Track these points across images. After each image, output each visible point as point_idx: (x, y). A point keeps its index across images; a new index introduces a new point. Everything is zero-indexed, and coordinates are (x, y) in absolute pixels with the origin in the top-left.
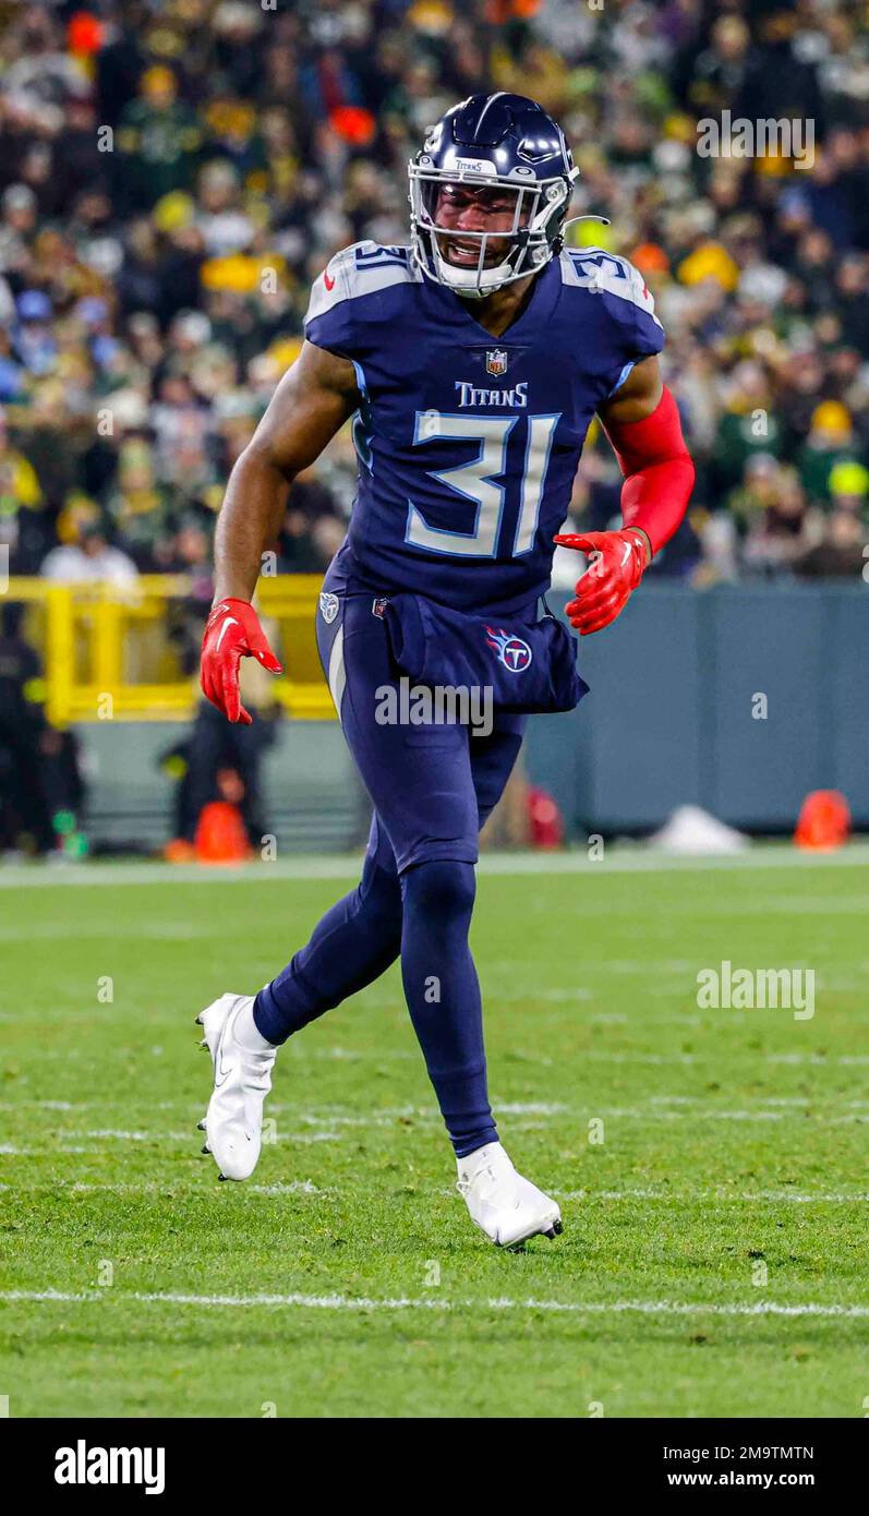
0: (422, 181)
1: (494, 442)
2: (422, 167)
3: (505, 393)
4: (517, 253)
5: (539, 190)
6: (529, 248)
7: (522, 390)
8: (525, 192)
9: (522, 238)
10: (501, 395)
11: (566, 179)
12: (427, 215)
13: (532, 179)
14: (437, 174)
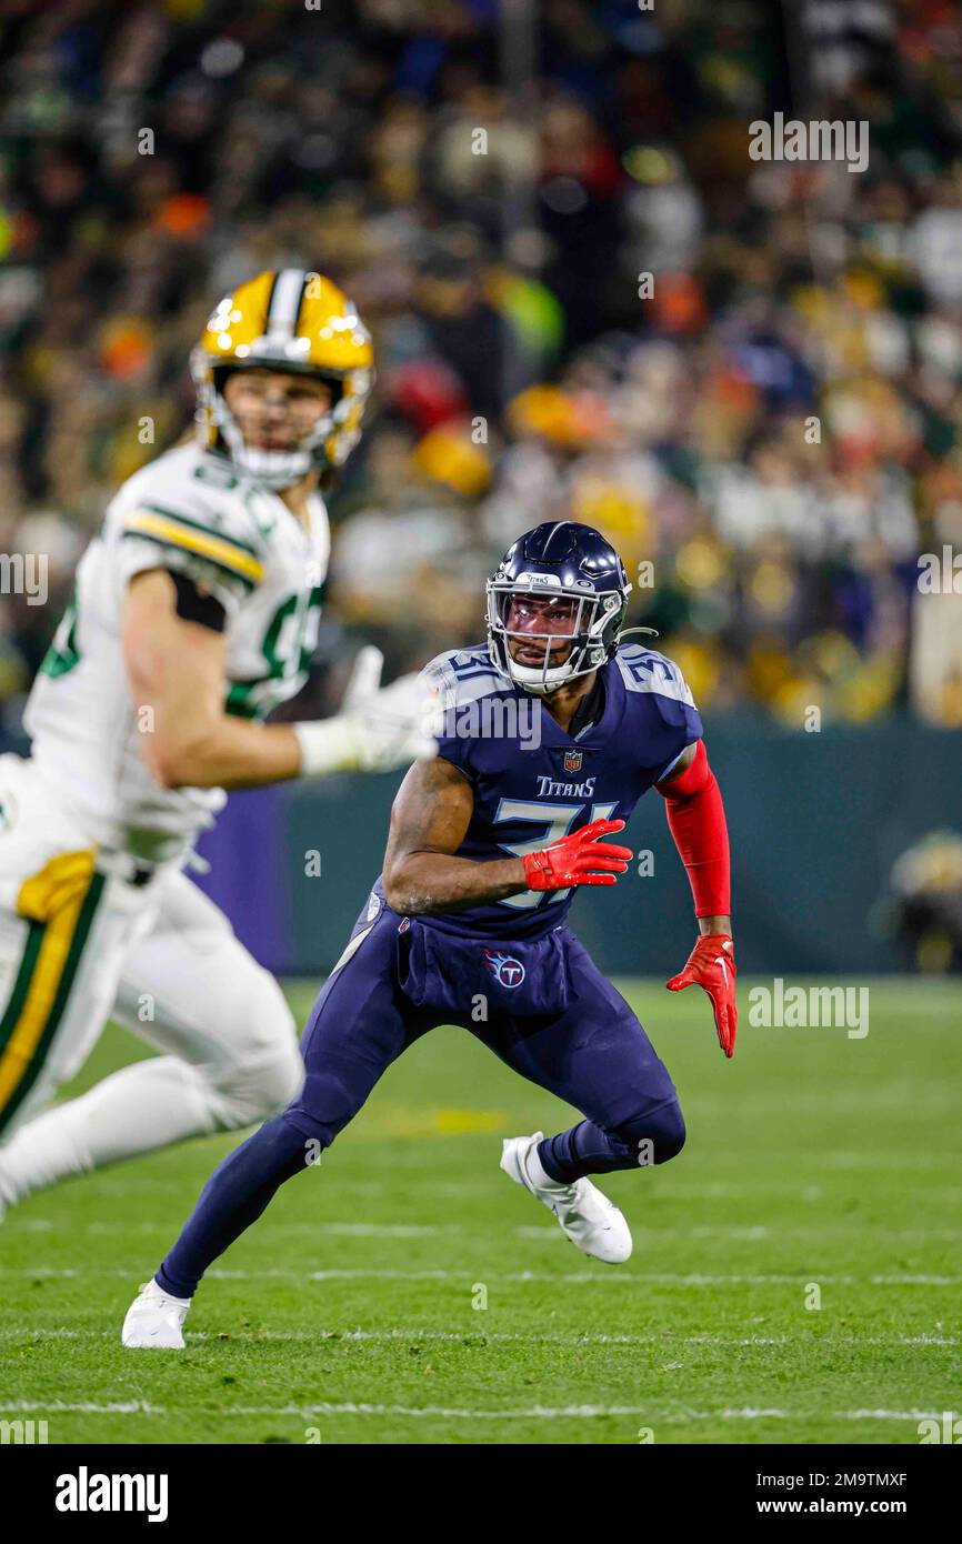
0: (497, 593)
1: (560, 824)
2: (498, 582)
3: (577, 786)
4: (577, 655)
5: (598, 600)
6: (588, 649)
7: (591, 784)
8: (585, 601)
9: (582, 641)
10: (574, 788)
11: (621, 593)
12: (501, 623)
13: (591, 590)
14: (510, 586)
